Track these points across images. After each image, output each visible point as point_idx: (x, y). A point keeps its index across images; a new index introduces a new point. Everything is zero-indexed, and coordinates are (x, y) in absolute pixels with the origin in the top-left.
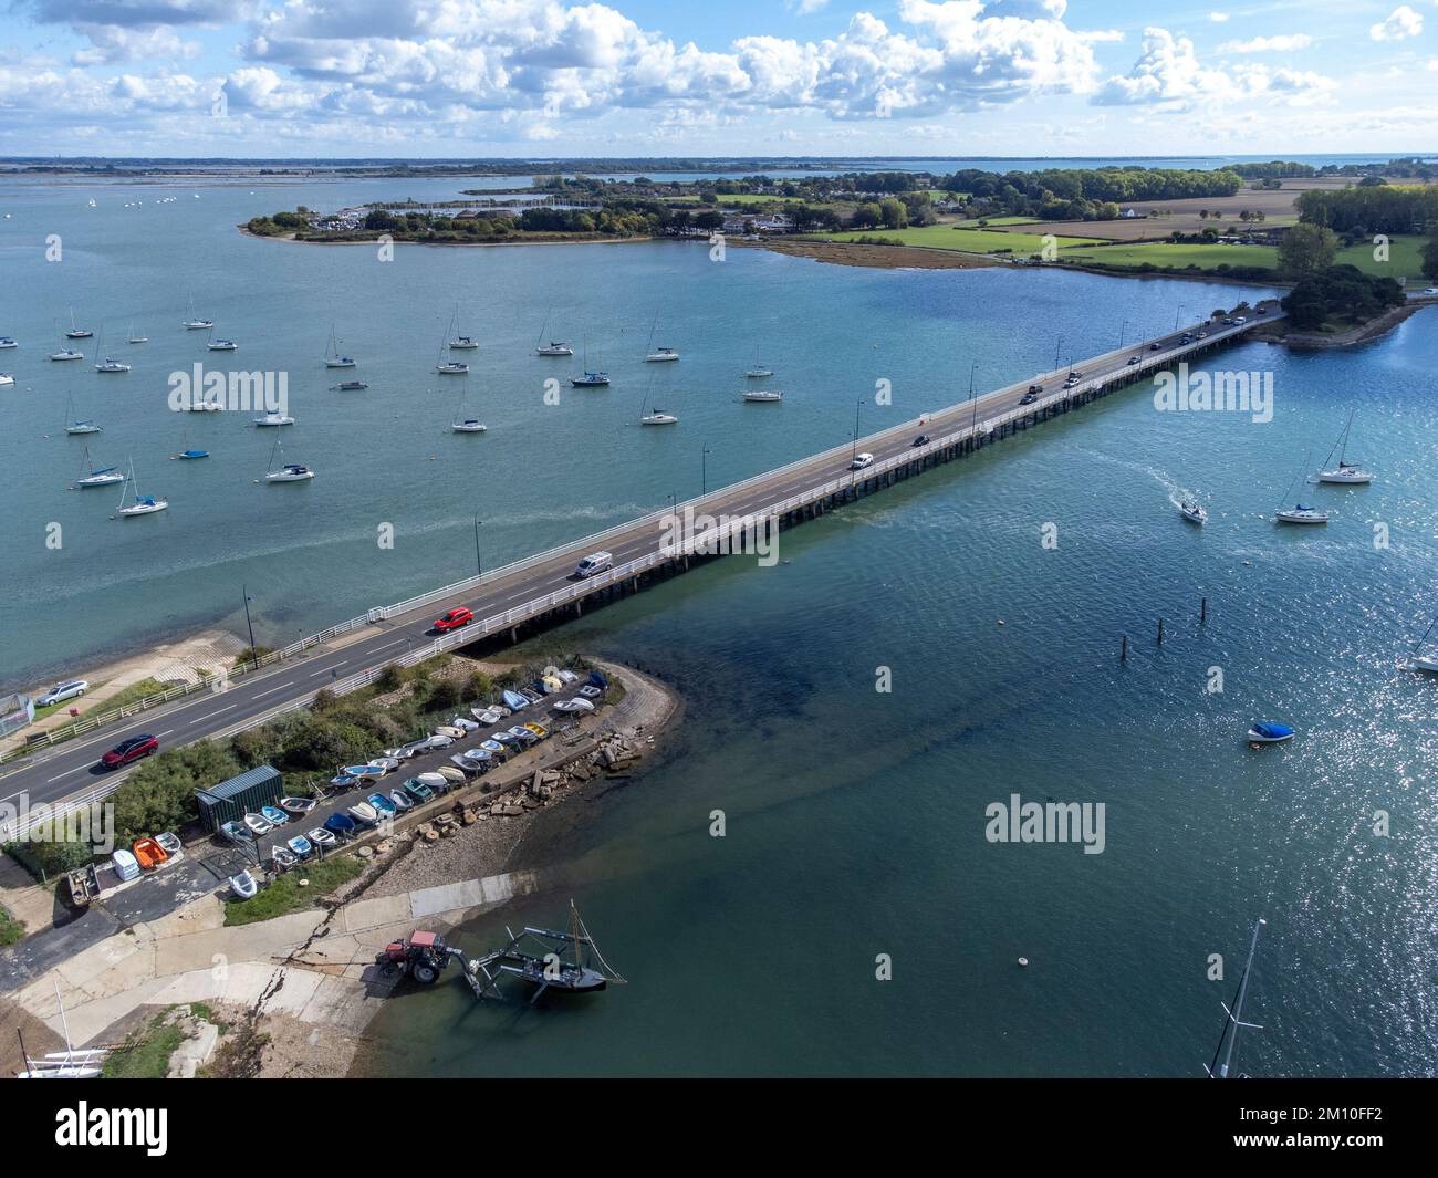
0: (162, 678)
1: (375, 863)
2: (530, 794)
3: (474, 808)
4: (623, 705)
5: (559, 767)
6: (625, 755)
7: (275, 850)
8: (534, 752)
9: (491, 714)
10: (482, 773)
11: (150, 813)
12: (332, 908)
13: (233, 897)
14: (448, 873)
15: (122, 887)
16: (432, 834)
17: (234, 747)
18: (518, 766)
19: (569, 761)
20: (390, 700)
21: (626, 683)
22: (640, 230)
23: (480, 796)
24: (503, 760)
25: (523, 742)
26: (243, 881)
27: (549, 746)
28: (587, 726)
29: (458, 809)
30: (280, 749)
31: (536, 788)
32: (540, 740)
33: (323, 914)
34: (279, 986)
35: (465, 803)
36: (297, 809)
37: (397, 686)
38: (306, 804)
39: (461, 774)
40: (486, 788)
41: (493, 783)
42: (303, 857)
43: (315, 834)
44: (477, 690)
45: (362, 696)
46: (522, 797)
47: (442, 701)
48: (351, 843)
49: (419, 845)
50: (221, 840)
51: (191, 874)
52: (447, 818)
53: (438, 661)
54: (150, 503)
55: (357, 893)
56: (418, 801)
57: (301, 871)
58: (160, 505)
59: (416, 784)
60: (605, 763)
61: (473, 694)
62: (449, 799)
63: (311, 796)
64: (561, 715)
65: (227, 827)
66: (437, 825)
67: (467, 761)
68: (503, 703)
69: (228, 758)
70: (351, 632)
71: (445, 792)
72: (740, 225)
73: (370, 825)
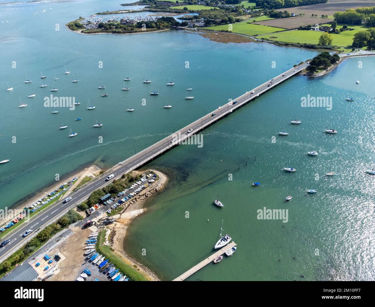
0: (88, 176)
1: (125, 208)
2: (146, 196)
3: (138, 198)
4: (159, 180)
5: (149, 191)
6: (159, 189)
7: (112, 206)
8: (146, 189)
9: (139, 183)
10: (139, 193)
11: (95, 201)
12: (121, 214)
13: (108, 213)
14: (135, 209)
15: (93, 212)
16: (133, 203)
17: (103, 190)
18: (144, 192)
19: (151, 190)
20: (124, 180)
21: (160, 176)
22: (167, 27)
23: (139, 197)
24: (141, 191)
25: (144, 188)
26: (109, 211)
27: (148, 188)
28: (154, 184)
29: (136, 199)
30: (110, 190)
31: (146, 195)
32: (147, 187)
33: (120, 215)
34: (116, 225)
35: (137, 198)
36: (114, 200)
37: (125, 177)
38: (115, 199)
39: (136, 194)
40: (139, 195)
41: (140, 195)
42: (116, 207)
43: (117, 204)
44: (137, 178)
45: (120, 180)
46: (145, 196)
47: (132, 180)
48: (122, 205)
49: (131, 204)
50: (104, 205)
51: (102, 210)
52: (134, 200)
53: (131, 172)
54: (74, 134)
55: (124, 212)
56: (130, 198)
57: (116, 209)
58: (76, 134)
59: (130, 195)
60: (156, 190)
61: (137, 179)
62: (134, 197)
63: (115, 197)
64: (150, 183)
65: (105, 203)
66: (133, 201)
67: (136, 191)
68: (141, 181)
69: (102, 192)
70: (116, 167)
71: (134, 196)
72: (192, 25)
73: (124, 202)
